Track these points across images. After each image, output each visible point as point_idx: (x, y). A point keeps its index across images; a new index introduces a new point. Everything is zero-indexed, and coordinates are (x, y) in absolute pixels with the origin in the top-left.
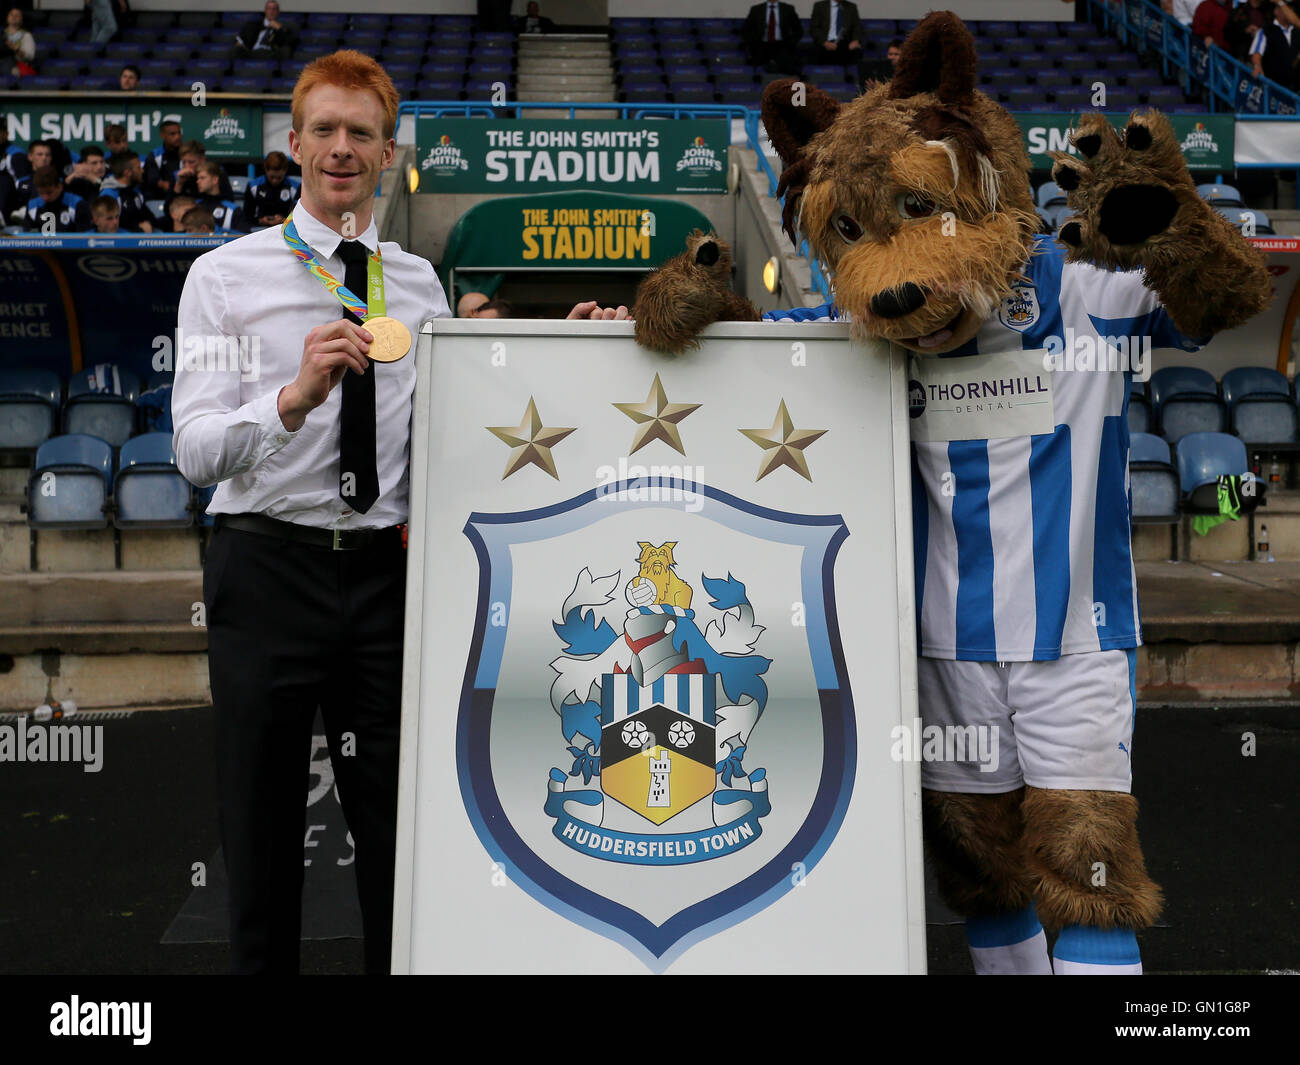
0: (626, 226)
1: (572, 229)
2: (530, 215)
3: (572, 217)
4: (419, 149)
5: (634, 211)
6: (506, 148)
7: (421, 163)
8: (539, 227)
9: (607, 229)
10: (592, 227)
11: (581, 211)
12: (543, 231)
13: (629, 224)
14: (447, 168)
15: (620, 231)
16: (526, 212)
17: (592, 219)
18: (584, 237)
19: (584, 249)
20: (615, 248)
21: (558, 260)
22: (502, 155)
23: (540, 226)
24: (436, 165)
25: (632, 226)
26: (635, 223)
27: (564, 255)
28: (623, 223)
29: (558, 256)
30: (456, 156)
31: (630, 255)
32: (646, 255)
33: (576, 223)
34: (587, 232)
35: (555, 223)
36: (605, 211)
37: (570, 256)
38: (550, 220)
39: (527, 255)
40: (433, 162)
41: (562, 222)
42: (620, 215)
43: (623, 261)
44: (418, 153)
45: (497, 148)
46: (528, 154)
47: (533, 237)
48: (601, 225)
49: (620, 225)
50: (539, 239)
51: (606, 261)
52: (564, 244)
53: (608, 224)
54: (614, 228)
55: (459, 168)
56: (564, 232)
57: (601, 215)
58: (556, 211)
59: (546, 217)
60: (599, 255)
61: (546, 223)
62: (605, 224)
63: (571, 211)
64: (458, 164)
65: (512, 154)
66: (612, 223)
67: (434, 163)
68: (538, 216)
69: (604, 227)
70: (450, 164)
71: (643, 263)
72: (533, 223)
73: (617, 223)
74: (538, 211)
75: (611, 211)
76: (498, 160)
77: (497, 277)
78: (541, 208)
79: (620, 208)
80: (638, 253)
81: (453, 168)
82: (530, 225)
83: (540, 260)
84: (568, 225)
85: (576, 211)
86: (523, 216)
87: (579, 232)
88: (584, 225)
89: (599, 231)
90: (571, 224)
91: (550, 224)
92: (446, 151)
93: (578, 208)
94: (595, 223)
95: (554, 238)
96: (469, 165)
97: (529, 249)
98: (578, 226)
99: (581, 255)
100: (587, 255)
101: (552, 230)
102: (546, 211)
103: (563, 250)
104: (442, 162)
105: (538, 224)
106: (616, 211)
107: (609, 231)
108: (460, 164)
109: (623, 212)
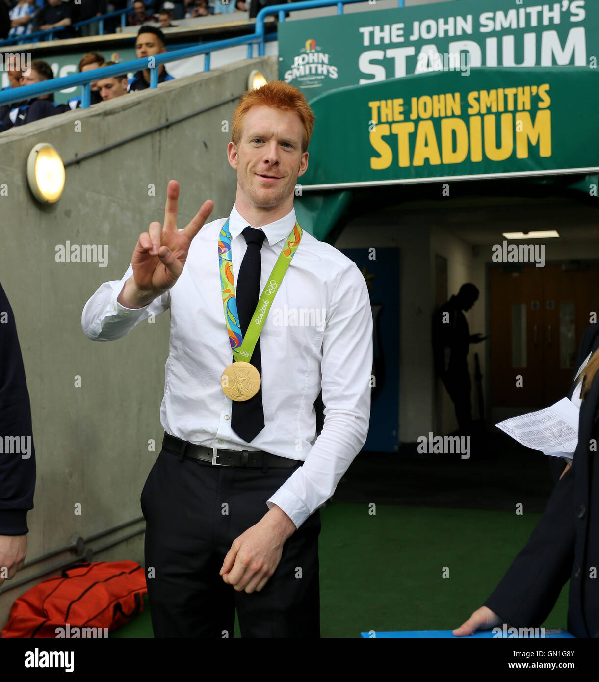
0: (514, 112)
1: (437, 123)
2: (379, 108)
3: (437, 106)
4: (281, 59)
5: (527, 89)
6: (383, 47)
7: (283, 75)
8: (390, 124)
9: (487, 118)
10: (465, 117)
11: (449, 96)
12: (396, 129)
13: (520, 107)
14: (314, 78)
15: (506, 119)
16: (374, 105)
17: (465, 105)
18: (454, 132)
19: (454, 149)
20: (499, 145)
21: (418, 168)
22: (378, 55)
23: (394, 122)
24: (301, 76)
25: (524, 110)
26: (528, 107)
27: (427, 160)
28: (511, 107)
29: (418, 162)
30: (323, 63)
31: (522, 153)
32: (545, 151)
33: (443, 114)
34: (459, 125)
35: (413, 116)
36: (484, 93)
37: (435, 161)
38: (407, 113)
39: (377, 164)
40: (296, 72)
41: (423, 115)
42: (506, 97)
43: (512, 162)
44: (279, 63)
45: (372, 47)
46: (411, 51)
47: (384, 138)
48: (479, 114)
49: (506, 111)
50: (392, 140)
51: (487, 164)
52: (426, 145)
53: (489, 111)
54: (498, 115)
55: (327, 76)
56: (426, 128)
57: (478, 100)
58: (414, 100)
59: (401, 109)
60: (477, 157)
61: (402, 117)
62: (484, 111)
63: (435, 97)
64: (325, 72)
65: (390, 53)
66: (494, 110)
67: (298, 74)
68: (391, 108)
69: (482, 116)
70: (317, 74)
71: (541, 163)
72: (383, 119)
73: (501, 109)
74: (389, 102)
75: (493, 92)
76: (373, 62)
77: (341, 197)
78: (392, 97)
79: (505, 87)
80: (533, 150)
81: (319, 77)
82: (380, 122)
83: (394, 170)
84: (432, 118)
85: (442, 97)
86: (370, 109)
87: (447, 126)
88: (453, 116)
89: (475, 122)
90: (436, 115)
91: (407, 119)
92: (310, 58)
93: (445, 93)
94: (470, 111)
95: (413, 137)
96: (338, 72)
97: (378, 155)
98: (446, 117)
99: (450, 158)
100: (459, 157)
101: (410, 127)
102: (401, 101)
103: (426, 153)
104: (307, 72)
105: (390, 119)
106: (501, 91)
107: (490, 120)
108: (328, 72)
109: (510, 92)
